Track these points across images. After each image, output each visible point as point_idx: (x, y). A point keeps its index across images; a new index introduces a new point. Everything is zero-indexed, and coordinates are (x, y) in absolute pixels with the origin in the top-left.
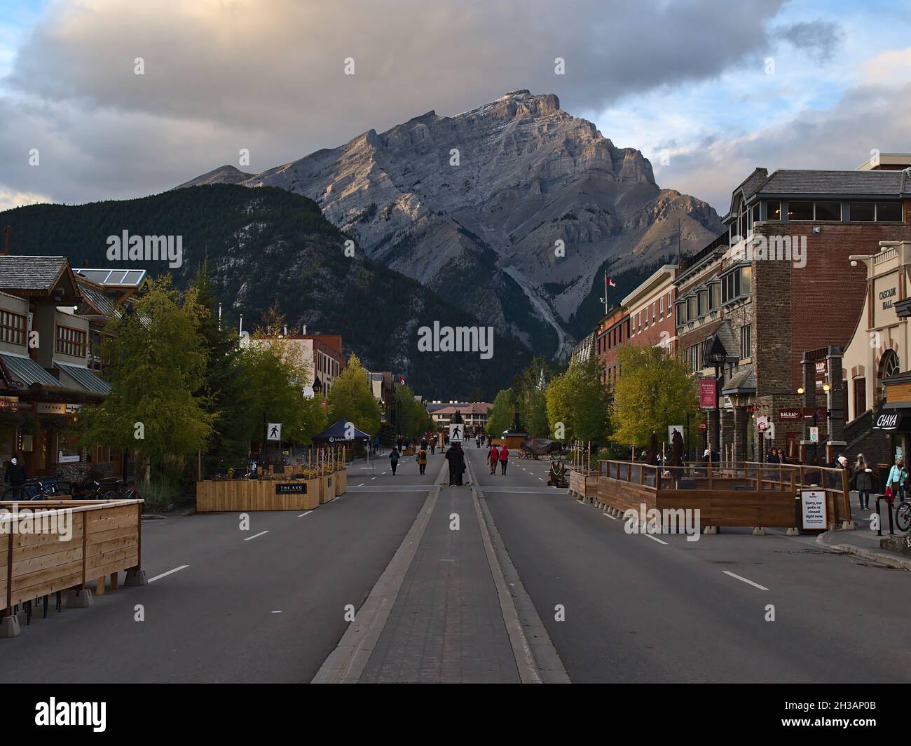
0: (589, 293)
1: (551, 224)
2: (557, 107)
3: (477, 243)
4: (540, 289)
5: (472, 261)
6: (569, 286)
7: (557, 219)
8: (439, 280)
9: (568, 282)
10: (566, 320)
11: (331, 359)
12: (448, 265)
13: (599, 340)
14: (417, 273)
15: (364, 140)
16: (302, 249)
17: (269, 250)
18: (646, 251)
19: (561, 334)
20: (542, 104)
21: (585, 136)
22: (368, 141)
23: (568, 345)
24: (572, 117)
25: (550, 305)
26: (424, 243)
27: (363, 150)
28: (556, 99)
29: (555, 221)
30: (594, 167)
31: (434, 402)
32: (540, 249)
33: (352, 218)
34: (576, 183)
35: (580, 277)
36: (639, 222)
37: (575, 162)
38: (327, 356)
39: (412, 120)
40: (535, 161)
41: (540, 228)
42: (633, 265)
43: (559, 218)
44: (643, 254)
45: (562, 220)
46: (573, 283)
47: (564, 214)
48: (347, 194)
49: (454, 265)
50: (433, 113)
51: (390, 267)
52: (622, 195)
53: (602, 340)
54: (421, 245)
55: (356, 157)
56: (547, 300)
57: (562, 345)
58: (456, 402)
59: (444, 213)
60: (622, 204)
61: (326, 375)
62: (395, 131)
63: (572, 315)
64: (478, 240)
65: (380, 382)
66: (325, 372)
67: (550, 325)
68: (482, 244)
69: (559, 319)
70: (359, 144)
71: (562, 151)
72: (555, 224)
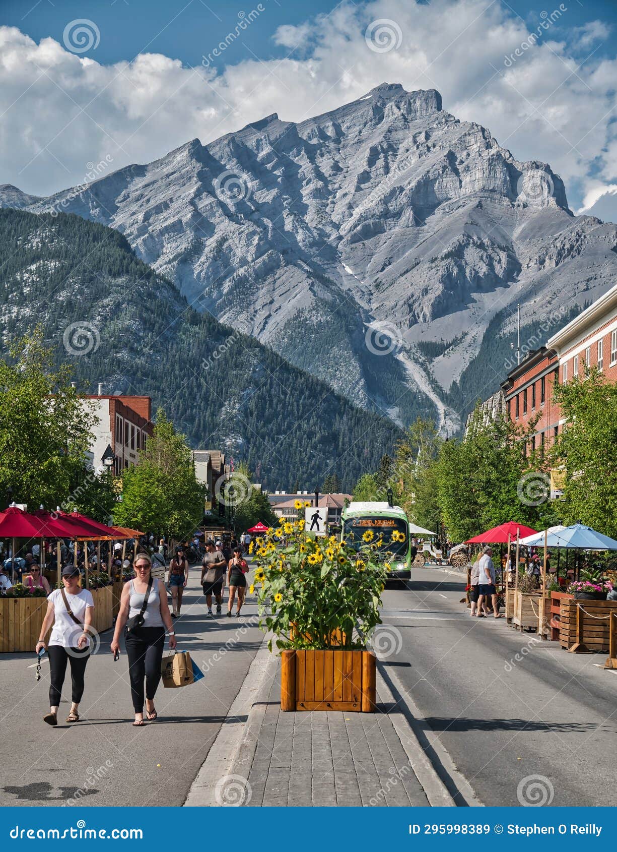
0: (476, 355)
1: (428, 265)
2: (439, 108)
3: (332, 291)
4: (414, 351)
5: (326, 313)
6: (451, 345)
7: (436, 258)
8: (283, 338)
9: (450, 341)
10: (447, 389)
11: (136, 427)
12: (295, 318)
13: (509, 401)
14: (255, 329)
15: (186, 153)
16: (106, 297)
17: (62, 296)
18: (553, 299)
19: (441, 407)
20: (418, 103)
21: (475, 146)
22: (192, 156)
23: (449, 422)
24: (458, 121)
25: (425, 370)
26: (263, 291)
27: (184, 166)
28: (438, 97)
29: (433, 260)
30: (486, 188)
31: (277, 493)
32: (414, 298)
33: (171, 257)
34: (461, 210)
35: (466, 334)
36: (544, 261)
37: (461, 182)
38: (130, 424)
39: (248, 126)
40: (407, 181)
41: (414, 271)
42: (535, 318)
43: (439, 256)
44: (549, 303)
45: (443, 259)
46: (455, 342)
47: (445, 251)
48: (164, 225)
49: (302, 318)
50: (275, 116)
51: (221, 321)
52: (523, 226)
53: (513, 402)
54: (261, 292)
55: (175, 175)
56: (422, 365)
57: (442, 422)
58: (305, 493)
59: (289, 251)
60: (523, 237)
61: (129, 450)
62: (226, 142)
63: (454, 383)
64: (333, 287)
65: (206, 464)
66: (127, 445)
67: (427, 396)
68: (339, 293)
69: (437, 389)
70: (179, 158)
71: (444, 168)
72: (434, 265)
